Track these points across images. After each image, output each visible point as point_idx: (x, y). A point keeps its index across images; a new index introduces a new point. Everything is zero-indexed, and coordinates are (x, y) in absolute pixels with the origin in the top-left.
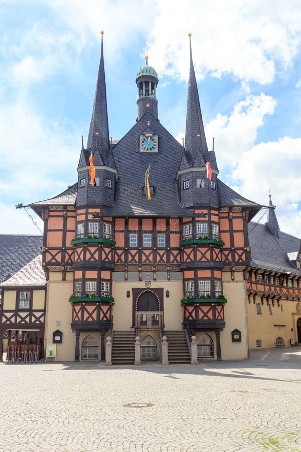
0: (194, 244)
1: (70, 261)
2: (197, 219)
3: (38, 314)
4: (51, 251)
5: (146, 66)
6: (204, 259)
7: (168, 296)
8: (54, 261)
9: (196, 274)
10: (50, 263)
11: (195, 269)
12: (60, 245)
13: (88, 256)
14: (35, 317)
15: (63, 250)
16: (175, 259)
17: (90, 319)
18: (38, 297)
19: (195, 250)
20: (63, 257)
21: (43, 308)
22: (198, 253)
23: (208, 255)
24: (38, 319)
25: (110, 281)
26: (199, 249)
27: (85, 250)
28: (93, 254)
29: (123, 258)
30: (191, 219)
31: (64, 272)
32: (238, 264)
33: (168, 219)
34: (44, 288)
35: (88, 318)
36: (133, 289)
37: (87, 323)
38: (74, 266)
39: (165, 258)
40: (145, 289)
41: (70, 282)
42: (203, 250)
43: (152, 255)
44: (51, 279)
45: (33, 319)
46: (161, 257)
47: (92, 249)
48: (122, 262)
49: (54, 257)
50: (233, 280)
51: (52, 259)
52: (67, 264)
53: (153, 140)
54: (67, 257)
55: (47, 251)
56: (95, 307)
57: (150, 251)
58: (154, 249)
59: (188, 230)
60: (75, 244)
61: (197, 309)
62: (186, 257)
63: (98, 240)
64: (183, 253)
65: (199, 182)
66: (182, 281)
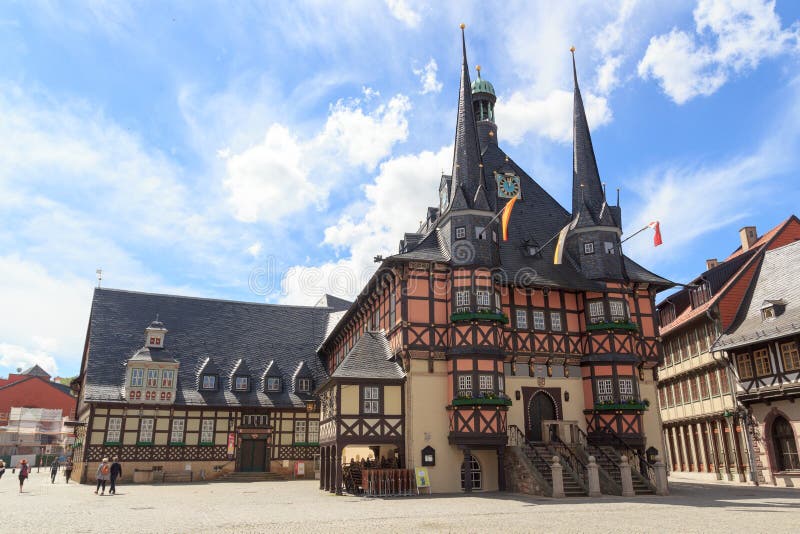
0: (609, 327)
1: (441, 345)
2: (610, 295)
3: (393, 422)
4: (415, 328)
5: (478, 80)
6: (623, 351)
7: (567, 399)
8: (419, 343)
9: (614, 370)
10: (412, 347)
11: (614, 363)
12: (426, 320)
13: (480, 339)
14: (389, 426)
15: (431, 327)
16: (576, 349)
17: (489, 431)
18: (392, 395)
19: (611, 338)
20: (432, 337)
21: (400, 413)
22: (616, 341)
23: (627, 345)
24: (393, 429)
25: (503, 375)
26: (616, 336)
27: (475, 330)
28: (486, 336)
29: (510, 342)
30: (601, 295)
31: (431, 360)
32: (649, 358)
33: (562, 292)
34: (401, 383)
35: (486, 429)
36: (523, 388)
37: (484, 435)
38: (450, 354)
39: (563, 346)
41: (441, 374)
42: (622, 338)
43: (547, 341)
44: (412, 369)
45: (387, 430)
46: (559, 344)
47: (485, 329)
48: (510, 349)
49: (419, 337)
50: (642, 380)
51: (416, 341)
52: (437, 348)
53: (514, 182)
54: (437, 338)
55: (408, 328)
56: (493, 412)
57: (544, 336)
58: (549, 333)
59: (596, 310)
60: (457, 320)
61: (618, 418)
62: (595, 347)
63: (493, 317)
64: (589, 340)
65: (608, 246)
66: (584, 379)
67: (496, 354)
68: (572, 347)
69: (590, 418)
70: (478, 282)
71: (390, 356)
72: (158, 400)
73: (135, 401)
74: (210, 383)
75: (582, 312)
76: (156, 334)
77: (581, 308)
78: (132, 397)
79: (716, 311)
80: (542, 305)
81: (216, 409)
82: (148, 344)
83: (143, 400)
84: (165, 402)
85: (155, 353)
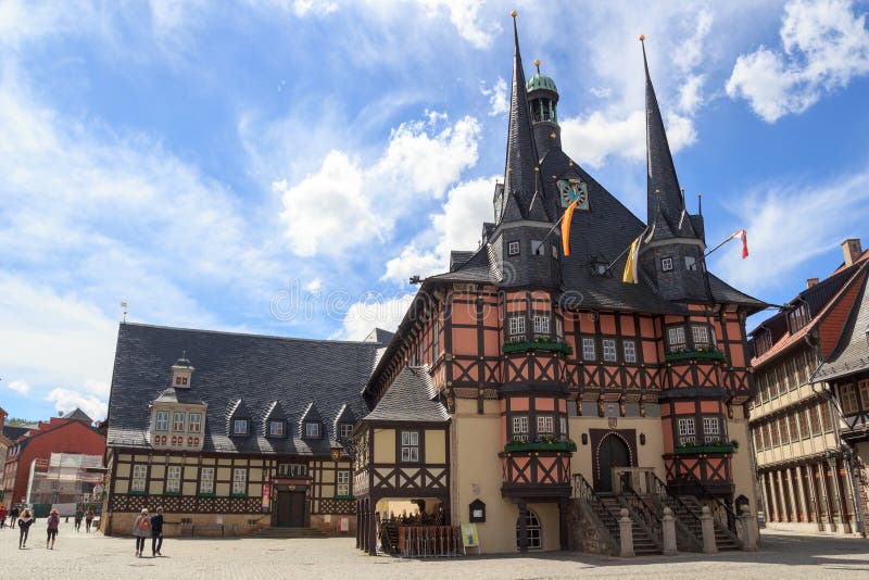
0: (692, 357)
1: (492, 381)
2: (693, 319)
3: (436, 472)
4: (460, 362)
5: (537, 76)
6: (708, 384)
7: (643, 443)
8: (466, 379)
9: (698, 407)
10: (458, 383)
11: (697, 399)
12: (475, 352)
13: (538, 372)
14: (431, 476)
15: (480, 360)
16: (653, 383)
17: (548, 481)
18: (434, 440)
19: (694, 369)
20: (481, 374)
21: (443, 461)
22: (699, 373)
23: (713, 377)
24: (436, 480)
25: (565, 415)
26: (699, 366)
27: (531, 362)
28: (545, 369)
29: (575, 377)
30: (681, 319)
31: (480, 399)
32: (739, 393)
33: (636, 316)
34: (445, 426)
35: (544, 478)
36: (591, 430)
37: (542, 486)
38: (503, 392)
39: (638, 381)
40: (607, 431)
41: (493, 416)
42: (706, 368)
43: (619, 375)
44: (459, 410)
45: (428, 481)
46: (633, 378)
47: (544, 361)
48: (575, 384)
49: (465, 372)
50: (731, 418)
51: (462, 376)
52: (488, 385)
53: (580, 190)
54: (487, 374)
55: (453, 361)
56: (554, 459)
57: (616, 368)
58: (622, 365)
59: (676, 336)
60: (510, 351)
61: (702, 463)
62: (676, 380)
63: (553, 347)
64: (669, 373)
65: (690, 261)
66: (663, 418)
67: (557, 390)
68: (648, 382)
69: (670, 463)
70: (535, 306)
71: (433, 395)
72: (185, 446)
73: (160, 447)
74: (241, 427)
75: (661, 339)
76: (182, 372)
77: (659, 335)
78: (157, 442)
79: (815, 336)
80: (614, 332)
81: (249, 457)
82: (174, 384)
83: (169, 445)
84: (192, 448)
85: (182, 394)
